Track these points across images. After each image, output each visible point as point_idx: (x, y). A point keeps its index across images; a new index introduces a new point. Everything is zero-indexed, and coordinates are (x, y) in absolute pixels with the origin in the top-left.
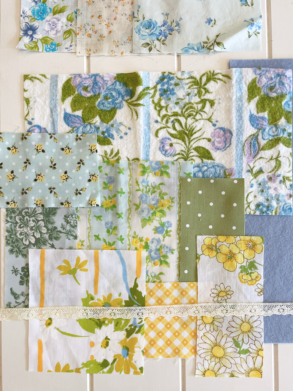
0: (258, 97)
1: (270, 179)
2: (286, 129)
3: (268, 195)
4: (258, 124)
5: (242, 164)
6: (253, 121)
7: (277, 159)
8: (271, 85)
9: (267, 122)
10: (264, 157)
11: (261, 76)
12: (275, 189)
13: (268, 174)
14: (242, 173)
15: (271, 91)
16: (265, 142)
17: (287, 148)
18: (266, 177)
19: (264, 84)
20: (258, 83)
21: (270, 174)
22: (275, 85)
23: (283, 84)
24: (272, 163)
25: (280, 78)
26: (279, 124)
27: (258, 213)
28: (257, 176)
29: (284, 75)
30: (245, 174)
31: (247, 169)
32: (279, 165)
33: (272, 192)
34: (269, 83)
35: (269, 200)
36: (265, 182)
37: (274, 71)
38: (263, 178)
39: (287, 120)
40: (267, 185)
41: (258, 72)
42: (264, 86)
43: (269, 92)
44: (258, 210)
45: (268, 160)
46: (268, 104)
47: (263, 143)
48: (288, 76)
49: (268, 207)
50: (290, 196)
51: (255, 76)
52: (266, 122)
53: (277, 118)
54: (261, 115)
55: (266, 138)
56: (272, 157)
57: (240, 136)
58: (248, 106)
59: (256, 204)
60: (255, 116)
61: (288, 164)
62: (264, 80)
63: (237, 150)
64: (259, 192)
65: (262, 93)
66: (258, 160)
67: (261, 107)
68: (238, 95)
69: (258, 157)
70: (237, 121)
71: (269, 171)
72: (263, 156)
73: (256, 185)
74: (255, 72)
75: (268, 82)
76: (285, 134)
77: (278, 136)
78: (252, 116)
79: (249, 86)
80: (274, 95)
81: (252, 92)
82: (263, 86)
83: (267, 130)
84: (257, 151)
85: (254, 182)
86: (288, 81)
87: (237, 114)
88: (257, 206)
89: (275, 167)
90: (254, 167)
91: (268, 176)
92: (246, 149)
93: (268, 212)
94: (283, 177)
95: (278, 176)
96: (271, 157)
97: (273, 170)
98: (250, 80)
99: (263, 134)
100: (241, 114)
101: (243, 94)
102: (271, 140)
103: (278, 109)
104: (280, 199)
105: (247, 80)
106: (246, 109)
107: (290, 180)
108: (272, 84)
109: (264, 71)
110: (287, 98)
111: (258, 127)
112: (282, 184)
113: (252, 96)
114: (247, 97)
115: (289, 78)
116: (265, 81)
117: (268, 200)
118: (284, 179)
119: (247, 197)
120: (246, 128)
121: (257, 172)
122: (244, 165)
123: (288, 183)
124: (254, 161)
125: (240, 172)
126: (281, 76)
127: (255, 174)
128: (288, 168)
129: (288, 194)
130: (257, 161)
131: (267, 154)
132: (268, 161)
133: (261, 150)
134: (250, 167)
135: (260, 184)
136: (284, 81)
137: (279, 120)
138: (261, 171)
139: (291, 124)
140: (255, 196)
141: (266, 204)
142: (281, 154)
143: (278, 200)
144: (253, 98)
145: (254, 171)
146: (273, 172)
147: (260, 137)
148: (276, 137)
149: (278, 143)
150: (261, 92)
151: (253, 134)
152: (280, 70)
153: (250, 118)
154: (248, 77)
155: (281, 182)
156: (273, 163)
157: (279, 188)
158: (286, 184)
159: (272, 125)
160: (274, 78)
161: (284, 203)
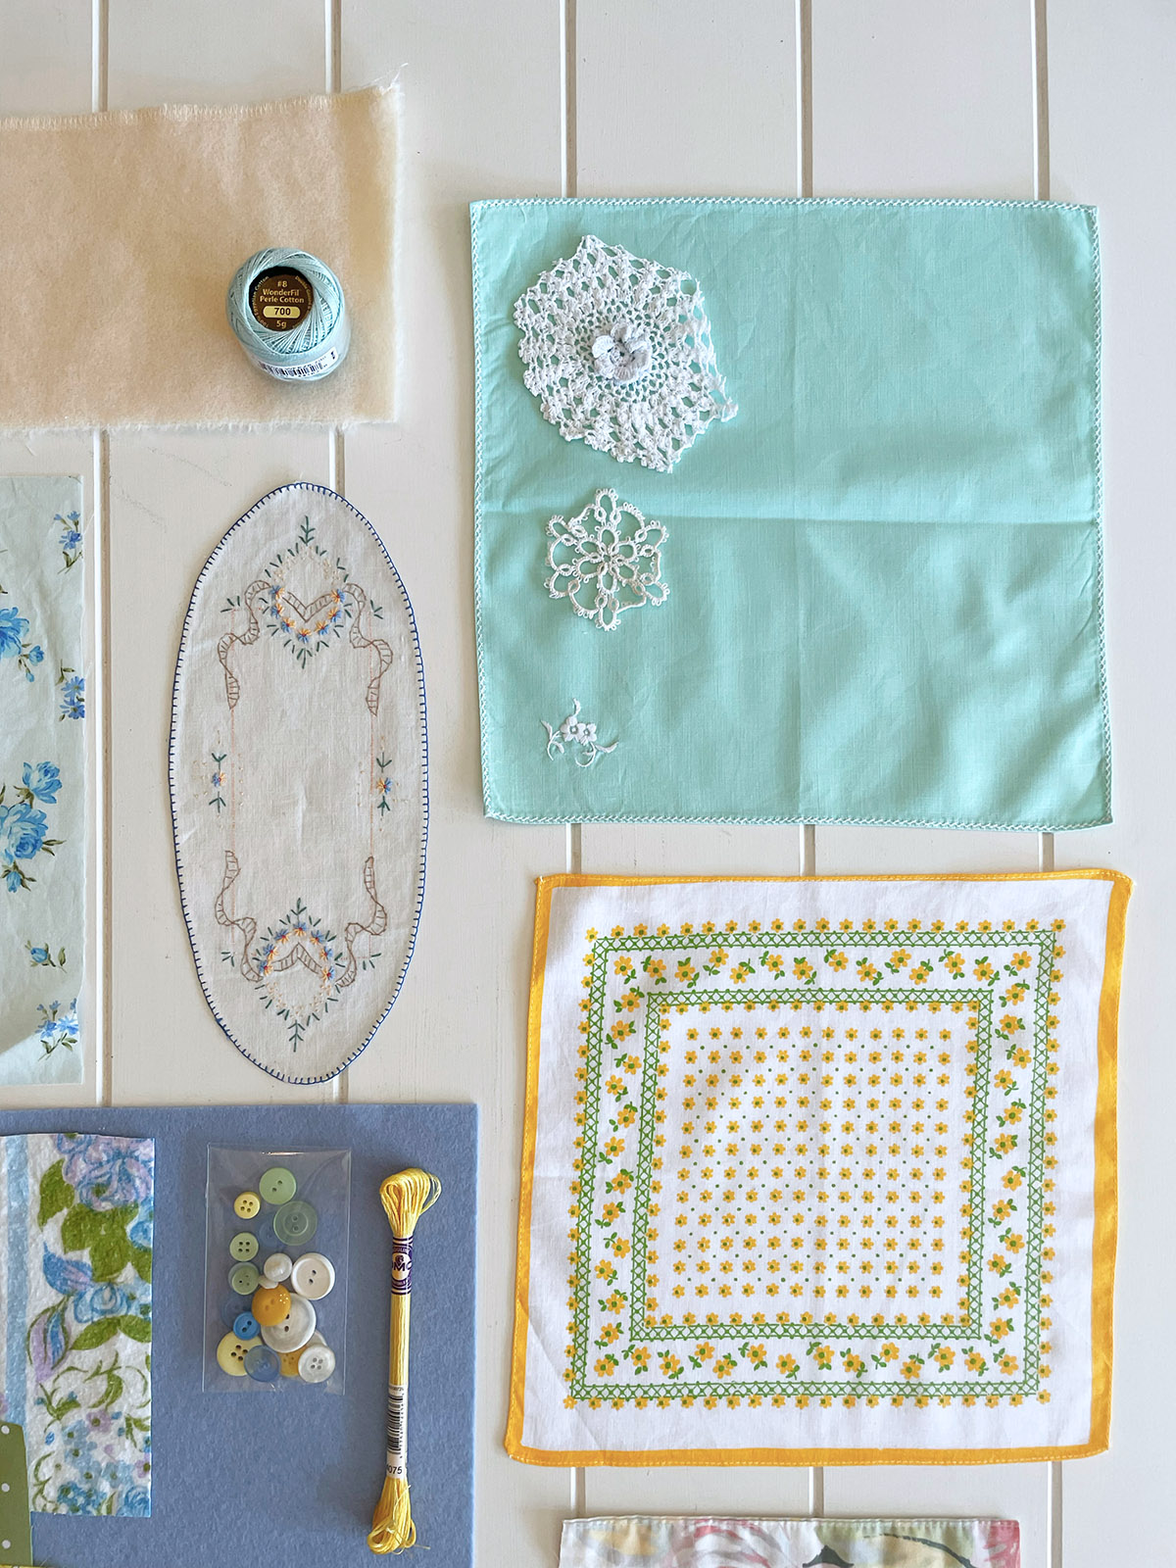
0: (65, 1211)
1: (96, 1422)
2: (138, 1295)
3: (88, 1464)
4: (64, 1279)
5: (24, 1382)
6: (53, 1274)
7: (109, 1372)
8: (100, 1180)
9: (89, 1273)
10: (79, 1367)
11: (73, 1156)
12: (108, 1449)
13: (89, 1410)
14: (23, 1407)
15: (98, 1196)
16: (83, 1327)
17: (139, 1344)
18: (84, 1417)
19: (80, 1177)
20: (67, 1174)
21: (95, 1410)
22: (109, 1182)
23: (129, 1179)
24: (98, 1383)
25: (123, 1163)
26: (119, 1280)
27: (63, 1509)
28: (63, 1415)
29: (131, 1155)
30: (31, 1408)
31: (36, 1397)
32: (116, 1388)
33: (99, 1456)
34: (94, 1174)
35: (91, 1477)
36: (83, 1431)
37: (108, 1144)
38: (77, 1418)
39: (139, 1272)
40: (87, 1439)
41: (67, 1145)
42: (80, 1183)
43: (94, 1198)
44: (65, 1502)
45: (89, 1374)
46: (91, 1230)
47: (77, 1329)
48: (142, 1158)
49: (88, 1496)
50: (146, 1468)
51: (58, 1157)
52: (86, 1274)
53: (115, 1265)
54: (73, 1256)
55: (85, 1318)
56: (99, 1367)
57: (17, 1311)
58: (38, 1234)
59: (58, 1484)
60: (59, 1259)
61: (140, 1386)
62: (82, 1167)
63: (9, 1347)
64: (66, 1457)
65: (77, 1201)
66: (65, 1375)
67: (73, 1235)
68: (15, 1204)
69: (65, 1366)
70: (12, 1271)
71: (91, 1403)
72: (77, 1365)
73: (60, 1436)
74: (59, 1146)
75: (90, 1172)
76: (133, 1308)
77: (115, 1315)
78: (49, 1259)
79: (42, 1182)
80: (106, 1206)
81: (51, 1197)
82: (79, 1185)
83: (88, 1297)
84: (61, 1353)
85: (55, 1428)
86: (143, 1171)
87: (10, 1254)
88: (62, 1491)
89: (107, 1394)
90: (53, 1392)
91: (89, 1416)
92: (34, 1344)
93: (89, 1508)
94: (127, 1420)
95: (113, 1418)
96: (95, 1368)
97: (100, 1402)
98: (45, 1166)
99: (76, 1306)
100: (20, 1254)
101: (29, 1204)
102: (99, 1323)
103: (117, 1243)
104: (120, 1475)
105: (38, 1168)
106: (34, 1240)
107: (143, 1428)
108: (101, 1176)
109: (81, 1143)
110: (142, 1213)
111: (64, 1287)
112: (124, 1437)
113: (52, 1207)
114: (37, 1209)
115: (145, 1163)
116: (84, 1172)
117: (88, 1476)
118: (129, 1426)
119: (37, 1469)
120: (36, 1292)
121: (63, 1405)
122: (30, 1386)
123: (140, 1436)
124: (53, 1378)
125: (19, 1405)
126: (124, 1159)
127: (59, 1409)
128: (140, 1395)
129: (139, 1462)
130: (61, 1379)
131: (87, 1358)
132: (89, 1379)
133: (72, 1349)
134: (44, 1390)
135: (70, 1435)
136: (129, 1170)
137: (119, 1270)
138: (72, 1402)
139: (148, 1281)
140: (58, 1466)
141: (85, 1487)
142: (123, 1361)
143: (114, 1477)
144: (54, 1213)
145: (56, 1400)
146: (103, 1406)
147: (69, 1315)
148: (109, 1316)
149: (115, 1333)
150: (73, 1197)
151: (50, 1305)
152: (123, 1143)
153: (45, 1264)
154: (39, 1161)
155: (121, 1430)
156: (102, 1384)
157: (117, 1448)
158: (135, 1438)
159: (102, 1283)
160: (108, 1162)
161: (128, 1487)
